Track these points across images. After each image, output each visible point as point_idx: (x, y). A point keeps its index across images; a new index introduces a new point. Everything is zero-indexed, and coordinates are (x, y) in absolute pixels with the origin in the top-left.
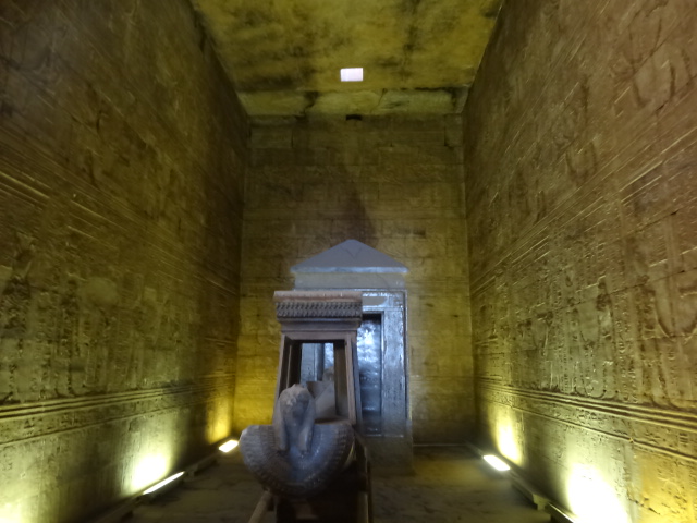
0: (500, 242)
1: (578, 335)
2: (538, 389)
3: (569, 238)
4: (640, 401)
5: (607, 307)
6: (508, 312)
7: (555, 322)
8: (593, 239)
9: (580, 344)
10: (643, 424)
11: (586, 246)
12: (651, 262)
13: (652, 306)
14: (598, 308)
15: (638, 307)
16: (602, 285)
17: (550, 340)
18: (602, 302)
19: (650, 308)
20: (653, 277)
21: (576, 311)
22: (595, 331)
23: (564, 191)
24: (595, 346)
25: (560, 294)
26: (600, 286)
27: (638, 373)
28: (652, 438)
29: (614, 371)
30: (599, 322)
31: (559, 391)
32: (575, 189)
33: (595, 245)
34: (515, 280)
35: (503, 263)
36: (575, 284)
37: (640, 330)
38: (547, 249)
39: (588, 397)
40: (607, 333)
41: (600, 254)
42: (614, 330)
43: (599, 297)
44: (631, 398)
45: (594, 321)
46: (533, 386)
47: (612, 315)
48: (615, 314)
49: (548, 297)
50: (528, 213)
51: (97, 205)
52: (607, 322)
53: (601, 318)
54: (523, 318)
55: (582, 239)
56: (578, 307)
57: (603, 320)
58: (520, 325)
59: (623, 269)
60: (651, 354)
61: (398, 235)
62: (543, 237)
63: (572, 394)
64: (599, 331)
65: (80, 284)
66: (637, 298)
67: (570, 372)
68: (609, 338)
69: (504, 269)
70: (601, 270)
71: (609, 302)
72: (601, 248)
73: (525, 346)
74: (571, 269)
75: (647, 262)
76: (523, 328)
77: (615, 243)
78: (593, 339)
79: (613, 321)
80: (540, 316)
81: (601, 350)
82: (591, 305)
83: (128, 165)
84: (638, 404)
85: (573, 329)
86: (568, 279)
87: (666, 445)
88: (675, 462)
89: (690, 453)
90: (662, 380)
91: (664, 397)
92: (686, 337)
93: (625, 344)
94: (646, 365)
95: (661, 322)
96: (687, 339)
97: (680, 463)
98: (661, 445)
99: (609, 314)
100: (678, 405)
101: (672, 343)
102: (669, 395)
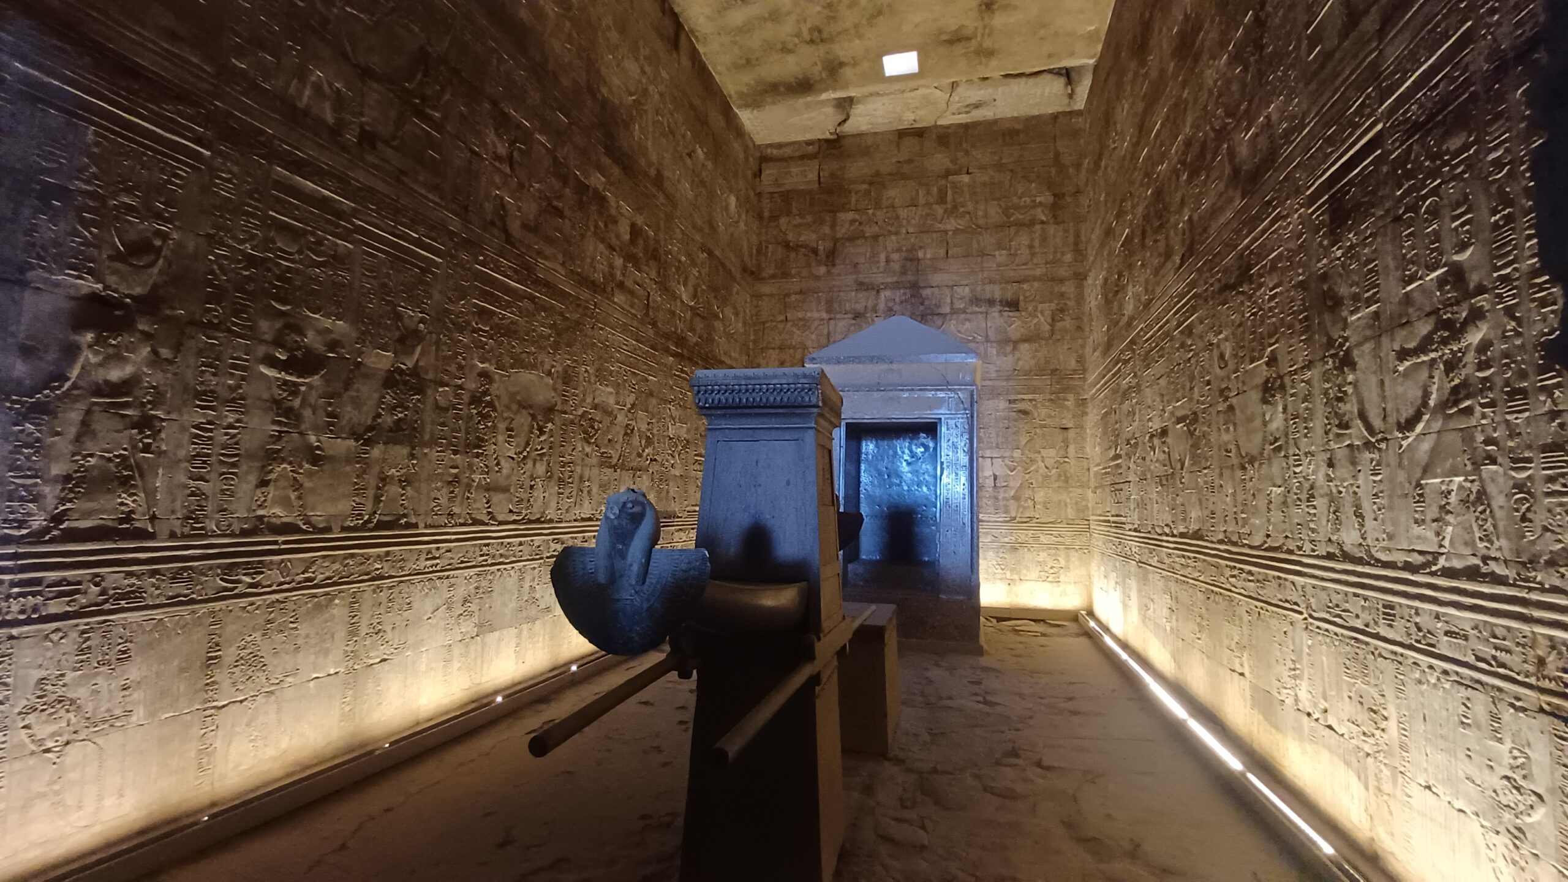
0: (1129, 309)
1: (1233, 447)
2: (1174, 536)
3: (1227, 287)
4: (1322, 550)
5: (1278, 397)
6: (1137, 417)
7: (1201, 429)
8: (1261, 286)
9: (1235, 461)
10: (1324, 589)
11: (1251, 296)
12: (1352, 313)
13: (1350, 390)
14: (1265, 401)
15: (1326, 393)
16: (1272, 361)
17: (1192, 458)
18: (1269, 390)
19: (1345, 392)
20: (1353, 337)
21: (1231, 408)
22: (1257, 439)
23: (1222, 209)
24: (1256, 465)
25: (1208, 383)
26: (1268, 364)
27: (1321, 502)
28: (1337, 611)
29: (1285, 503)
30: (1265, 424)
31: (1201, 538)
32: (1238, 203)
33: (1264, 293)
34: (1148, 367)
35: (1133, 342)
36: (1231, 365)
37: (1327, 432)
38: (1194, 310)
39: (1244, 545)
40: (1276, 440)
41: (1271, 309)
42: (1287, 435)
43: (1267, 381)
44: (1307, 547)
45: (1258, 423)
46: (1167, 530)
47: (1285, 410)
48: (1290, 409)
49: (1192, 389)
50: (1168, 255)
51: (515, 271)
52: (1277, 423)
53: (1268, 417)
54: (1156, 425)
55: (1245, 288)
56: (1234, 401)
57: (1271, 420)
58: (1152, 436)
59: (1307, 329)
60: (1343, 471)
61: (977, 309)
62: (1189, 292)
63: (1221, 542)
64: (1264, 439)
65: (497, 377)
66: (1326, 377)
67: (1219, 508)
68: (1279, 449)
69: (1134, 351)
70: (1271, 336)
71: (1282, 387)
72: (1272, 298)
73: (1158, 469)
74: (1226, 339)
75: (1345, 313)
76: (1156, 441)
77: (1295, 286)
78: (1255, 452)
79: (1286, 420)
80: (1179, 420)
81: (1264, 470)
82: (1255, 396)
83: (562, 217)
84: (1317, 557)
85: (1225, 437)
86: (1222, 356)
87: (1359, 624)
88: (1373, 653)
89: (1399, 639)
90: (1359, 515)
91: (1360, 544)
92: (1403, 439)
93: (1303, 458)
94: (1334, 491)
95: (1362, 416)
96: (1405, 443)
97: (1380, 655)
98: (1351, 623)
99: (1280, 409)
100: (1384, 557)
101: (1380, 450)
102: (1369, 541)
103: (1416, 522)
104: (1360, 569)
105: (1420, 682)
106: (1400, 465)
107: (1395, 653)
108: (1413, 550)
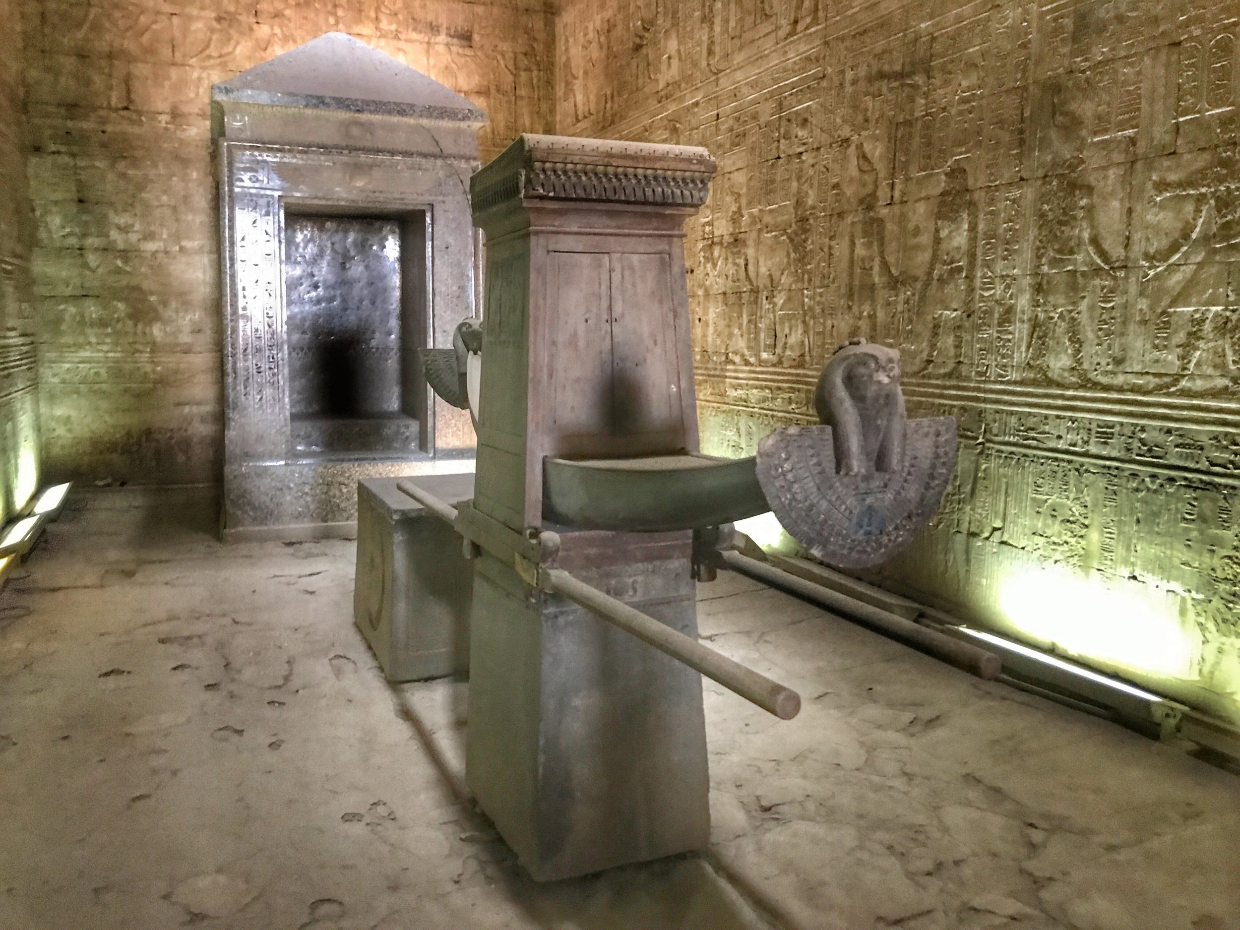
3: (881, 75)
4: (1015, 376)
5: (963, 214)
8: (947, 83)
9: (877, 278)
12: (1095, 134)
13: (1081, 214)
14: (939, 216)
15: (1042, 215)
16: (958, 172)
18: (949, 204)
19: (1074, 218)
20: (1094, 159)
21: (878, 220)
22: (924, 256)
24: (917, 286)
25: (836, 186)
26: (951, 175)
27: (1020, 330)
28: (1032, 434)
29: (959, 328)
30: (938, 240)
33: (952, 94)
36: (882, 170)
37: (1039, 257)
38: (812, 93)
40: (953, 260)
41: (961, 113)
42: (972, 256)
43: (945, 194)
44: (993, 373)
45: (925, 239)
47: (973, 228)
48: (981, 227)
49: (802, 191)
52: (957, 240)
53: (943, 234)
54: (723, 230)
55: (919, 79)
56: (884, 212)
57: (949, 236)
58: (711, 244)
59: (1022, 142)
60: (1057, 297)
61: (413, 35)
62: (803, 70)
64: (935, 258)
66: (1042, 198)
68: (956, 270)
70: (959, 143)
71: (971, 204)
72: (965, 101)
73: (722, 285)
74: (876, 138)
75: (1084, 133)
76: (719, 251)
77: (1007, 91)
78: (917, 272)
79: (973, 239)
80: (771, 227)
81: (932, 291)
82: (924, 208)
84: (1009, 383)
85: (863, 254)
86: (865, 158)
87: (1061, 445)
88: (1077, 470)
89: (1114, 454)
90: (1077, 341)
91: (1073, 369)
92: (1150, 268)
93: (997, 280)
94: (1042, 316)
95: (1095, 241)
96: (1152, 273)
97: (1087, 471)
98: (1051, 444)
99: (966, 227)
100: (1104, 380)
101: (1115, 278)
102: (1086, 366)
103: (1156, 347)
104: (1070, 393)
105: (1137, 490)
106: (1142, 294)
107: (1109, 468)
108: (1147, 373)
